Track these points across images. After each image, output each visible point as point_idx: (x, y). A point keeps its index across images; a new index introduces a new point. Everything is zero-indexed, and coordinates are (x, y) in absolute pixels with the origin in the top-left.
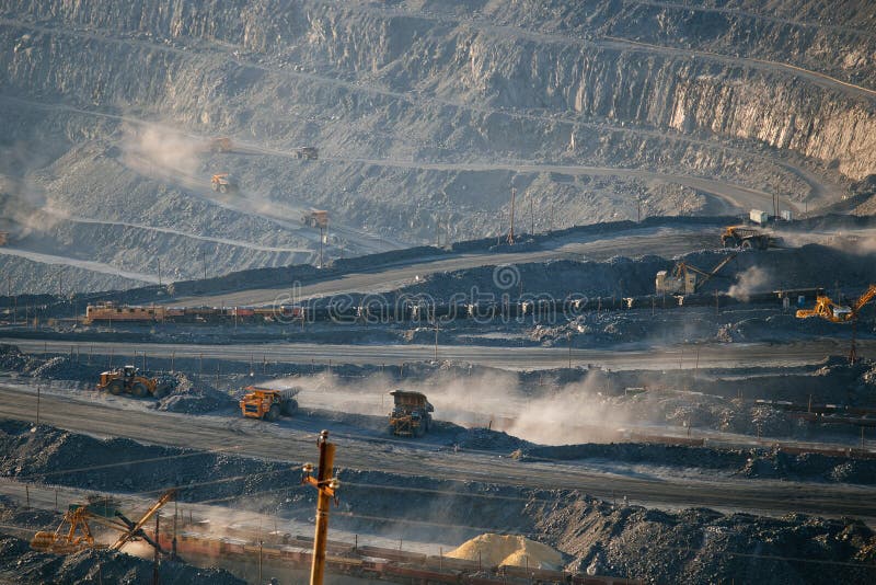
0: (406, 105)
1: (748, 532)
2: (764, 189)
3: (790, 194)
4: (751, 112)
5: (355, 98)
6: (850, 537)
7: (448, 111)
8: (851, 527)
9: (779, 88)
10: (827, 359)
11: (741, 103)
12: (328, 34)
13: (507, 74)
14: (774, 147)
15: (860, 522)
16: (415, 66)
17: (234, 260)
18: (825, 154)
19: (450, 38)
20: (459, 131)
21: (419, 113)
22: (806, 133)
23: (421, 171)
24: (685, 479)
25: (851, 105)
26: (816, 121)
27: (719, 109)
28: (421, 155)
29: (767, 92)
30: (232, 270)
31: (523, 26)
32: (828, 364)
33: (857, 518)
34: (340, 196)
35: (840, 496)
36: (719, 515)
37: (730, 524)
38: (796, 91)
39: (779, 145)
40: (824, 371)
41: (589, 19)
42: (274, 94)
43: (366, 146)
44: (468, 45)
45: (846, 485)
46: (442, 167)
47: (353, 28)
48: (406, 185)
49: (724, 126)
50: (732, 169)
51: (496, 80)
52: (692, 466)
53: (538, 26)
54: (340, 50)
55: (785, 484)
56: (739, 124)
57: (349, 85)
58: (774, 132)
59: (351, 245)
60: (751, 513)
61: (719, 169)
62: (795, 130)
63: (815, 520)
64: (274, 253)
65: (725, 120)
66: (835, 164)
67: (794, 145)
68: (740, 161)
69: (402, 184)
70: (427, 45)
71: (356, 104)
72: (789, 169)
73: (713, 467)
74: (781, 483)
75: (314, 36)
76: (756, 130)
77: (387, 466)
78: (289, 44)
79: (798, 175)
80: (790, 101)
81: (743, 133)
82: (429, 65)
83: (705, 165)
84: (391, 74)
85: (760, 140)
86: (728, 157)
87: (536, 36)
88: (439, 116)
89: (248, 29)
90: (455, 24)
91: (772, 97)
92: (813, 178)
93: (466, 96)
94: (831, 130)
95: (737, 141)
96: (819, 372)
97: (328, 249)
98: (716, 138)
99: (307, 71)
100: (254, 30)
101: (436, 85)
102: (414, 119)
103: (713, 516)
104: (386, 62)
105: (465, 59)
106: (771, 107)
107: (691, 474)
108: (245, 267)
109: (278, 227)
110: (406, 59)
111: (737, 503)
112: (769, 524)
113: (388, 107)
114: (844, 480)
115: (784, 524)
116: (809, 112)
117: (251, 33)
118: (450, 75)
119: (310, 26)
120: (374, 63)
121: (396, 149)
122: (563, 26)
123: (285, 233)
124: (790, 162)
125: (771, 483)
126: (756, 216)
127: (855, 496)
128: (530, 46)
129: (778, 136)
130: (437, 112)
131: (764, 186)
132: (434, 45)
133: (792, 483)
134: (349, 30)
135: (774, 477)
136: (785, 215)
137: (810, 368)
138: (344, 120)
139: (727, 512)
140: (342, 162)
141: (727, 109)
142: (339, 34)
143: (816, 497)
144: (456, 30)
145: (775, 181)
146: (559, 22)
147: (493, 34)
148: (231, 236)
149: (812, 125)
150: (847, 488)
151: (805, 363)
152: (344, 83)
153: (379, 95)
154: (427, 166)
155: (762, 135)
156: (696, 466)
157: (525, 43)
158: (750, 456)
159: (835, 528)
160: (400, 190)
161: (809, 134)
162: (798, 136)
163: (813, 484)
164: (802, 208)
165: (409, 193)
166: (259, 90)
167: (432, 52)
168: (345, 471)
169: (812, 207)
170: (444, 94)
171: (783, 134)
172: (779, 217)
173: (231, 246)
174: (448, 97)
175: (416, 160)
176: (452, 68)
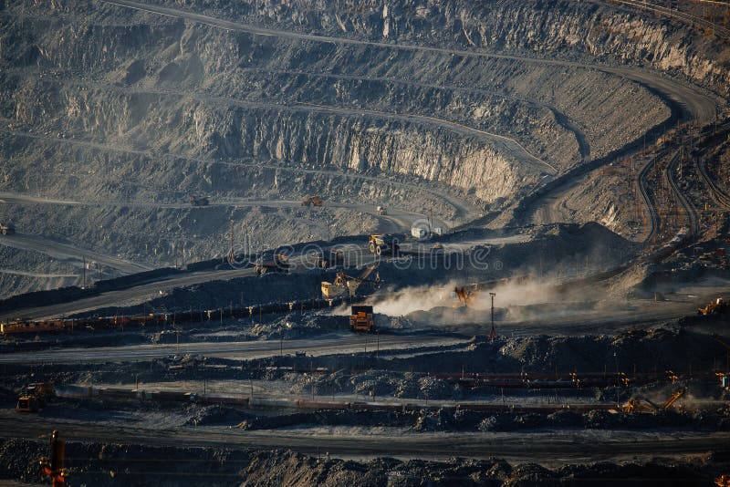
0: (146, 160)
1: (420, 474)
2: (422, 212)
3: (441, 215)
4: (409, 154)
5: (106, 156)
6: (496, 472)
7: (179, 163)
8: (497, 465)
9: (428, 136)
10: (474, 338)
11: (401, 148)
12: (83, 108)
13: (223, 133)
14: (427, 180)
15: (503, 460)
16: (152, 130)
17: (15, 286)
18: (465, 184)
19: (177, 107)
20: (188, 178)
21: (157, 165)
22: (450, 168)
23: (160, 210)
24: (373, 436)
25: (482, 146)
26: (457, 159)
27: (385, 153)
28: (160, 197)
29: (419, 139)
30: (15, 294)
31: (233, 96)
32: (475, 342)
33: (501, 458)
34: (98, 232)
35: (488, 442)
36: (400, 462)
37: (407, 469)
38: (441, 137)
39: (431, 178)
40: (472, 347)
41: (283, 89)
42: (42, 155)
43: (116, 193)
44: (192, 112)
45: (492, 434)
46: (176, 206)
47: (102, 103)
48: (150, 221)
49: (389, 165)
50: (397, 197)
51: (215, 138)
52: (377, 426)
53: (245, 96)
54: (92, 120)
55: (448, 435)
56: (400, 164)
57: (101, 146)
58: (426, 169)
59: (108, 269)
60: (423, 459)
61: (388, 198)
62: (441, 166)
63: (470, 462)
64: (48, 279)
65: (390, 161)
66: (473, 191)
67: (442, 178)
68: (403, 191)
69: (147, 220)
70: (160, 113)
71: (107, 160)
72: (439, 196)
73: (392, 425)
74: (444, 434)
75: (71, 110)
76: (412, 168)
77: (142, 440)
78: (52, 117)
79: (446, 200)
80: (437, 144)
81: (402, 170)
82: (163, 129)
83: (377, 196)
84: (134, 136)
85: (416, 176)
86: (394, 189)
87: (245, 104)
88: (173, 167)
89: (18, 107)
90: (181, 97)
91: (424, 142)
92: (459, 203)
93: (192, 151)
94: (468, 165)
95: (399, 176)
96: (468, 349)
97: (91, 273)
98: (384, 175)
99: (67, 137)
100: (24, 107)
101: (169, 144)
102: (153, 171)
103: (394, 463)
104: (130, 128)
105: (190, 123)
106: (423, 150)
107: (376, 432)
108: (25, 291)
109: (50, 258)
110: (145, 124)
111: (412, 453)
112: (436, 466)
113: (132, 162)
114: (490, 429)
115: (448, 466)
116: (451, 152)
117: (21, 110)
118: (180, 135)
119: (68, 103)
120: (120, 129)
121: (141, 194)
122: (264, 95)
123: (56, 263)
124: (439, 191)
125: (437, 435)
126: (416, 233)
127: (500, 441)
128: (239, 112)
129: (429, 171)
130: (170, 164)
131: (421, 209)
132: (166, 114)
133: (452, 434)
134: (98, 104)
135: (438, 431)
136: (438, 231)
137: (462, 346)
138: (99, 174)
139: (405, 459)
140: (99, 206)
141: (390, 153)
142: (91, 108)
143: (470, 444)
144: (182, 102)
145: (430, 205)
146: (261, 93)
147: (210, 103)
148: (13, 267)
149: (454, 162)
150: (492, 436)
151: (458, 342)
152: (97, 145)
153: (125, 153)
154: (165, 205)
155: (418, 171)
156: (380, 425)
157: (236, 109)
158: (421, 415)
159: (485, 466)
160: (145, 226)
161: (453, 169)
162: (444, 171)
163: (468, 434)
164: (451, 225)
165: (152, 228)
166: (30, 153)
167: (164, 118)
168: (109, 446)
169: (457, 224)
170: (175, 150)
171: (433, 170)
172: (434, 233)
173: (13, 275)
174: (179, 152)
175: (156, 201)
176: (180, 130)
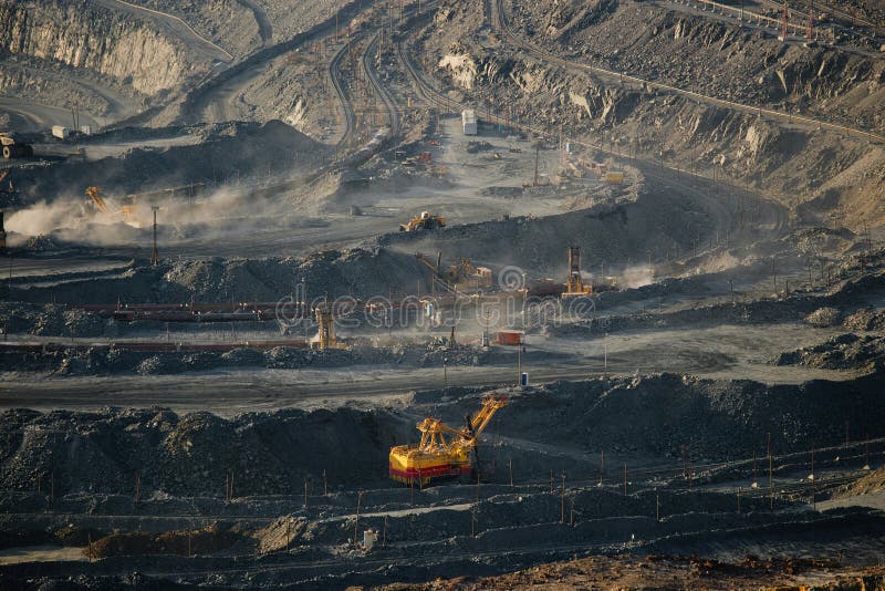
1: (66, 427)
2: (65, 107)
3: (89, 110)
4: (46, 33)
6: (159, 423)
8: (160, 415)
9: (71, 11)
10: (133, 261)
11: (36, 25)
14: (71, 66)
15: (168, 409)
18: (118, 72)
22: (100, 51)
24: (4, 383)
25: (139, 25)
26: (108, 41)
27: (15, 31)
29: (59, 14)
32: (134, 266)
33: (165, 406)
35: (149, 387)
36: (39, 414)
37: (48, 422)
38: (87, 13)
39: (76, 64)
40: (130, 273)
45: (154, 377)
49: (22, 46)
50: (32, 87)
52: (11, 370)
55: (99, 380)
56: (36, 45)
58: (69, 52)
60: (68, 410)
61: (20, 88)
62: (89, 50)
63: (127, 412)
65: (22, 41)
66: (129, 80)
67: (89, 64)
68: (40, 80)
72: (85, 86)
73: (30, 369)
74: (95, 379)
76: (52, 50)
79: (95, 91)
80: (82, 21)
81: (40, 53)
83: (6, 85)
85: (57, 60)
86: (28, 77)
91: (65, 18)
92: (111, 96)
94: (122, 49)
95: (35, 61)
96: (125, 275)
98: (15, 59)
103: (31, 416)
106: (65, 28)
107: (9, 378)
111: (55, 402)
112: (85, 418)
114: (152, 372)
115: (100, 417)
116: (100, 31)
124: (86, 80)
125: (85, 380)
126: (58, 132)
127: (165, 386)
129: (73, 55)
131: (64, 103)
133: (105, 379)
135: (87, 374)
136: (85, 130)
137: (117, 271)
139: (45, 410)
141: (23, 31)
143: (127, 390)
145: (75, 97)
149: (104, 44)
150: (156, 379)
151: (112, 267)
155: (58, 55)
156: (14, 370)
158: (65, 357)
159: (146, 417)
161: (103, 53)
162: (93, 55)
163: (124, 378)
164: (102, 122)
169: (110, 121)
171: (78, 53)
172: (80, 132)
